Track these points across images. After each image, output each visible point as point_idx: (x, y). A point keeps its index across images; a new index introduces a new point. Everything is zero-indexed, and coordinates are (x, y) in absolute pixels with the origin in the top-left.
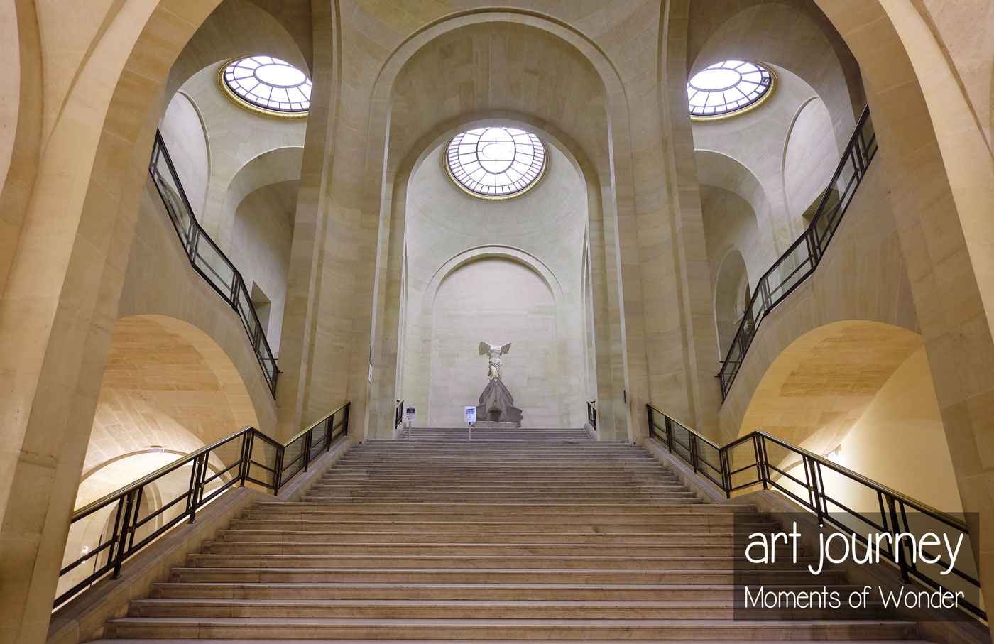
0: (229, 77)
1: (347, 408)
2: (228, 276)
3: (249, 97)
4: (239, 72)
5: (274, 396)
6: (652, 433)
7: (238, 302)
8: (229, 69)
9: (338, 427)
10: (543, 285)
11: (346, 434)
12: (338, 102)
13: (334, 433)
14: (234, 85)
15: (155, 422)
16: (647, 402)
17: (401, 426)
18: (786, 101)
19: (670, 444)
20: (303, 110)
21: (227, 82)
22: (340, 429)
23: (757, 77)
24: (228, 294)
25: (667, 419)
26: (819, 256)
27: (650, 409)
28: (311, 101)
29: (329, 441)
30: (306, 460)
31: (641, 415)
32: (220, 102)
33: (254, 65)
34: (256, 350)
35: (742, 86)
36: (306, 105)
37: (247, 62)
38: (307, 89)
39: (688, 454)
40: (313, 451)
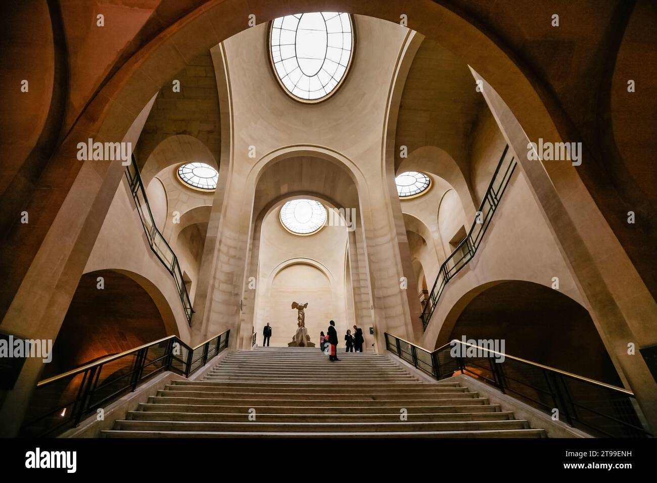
0: (180, 172)
1: (228, 332)
2: (170, 257)
3: (189, 182)
4: (185, 170)
5: (190, 324)
6: (388, 348)
7: (174, 271)
8: (181, 169)
9: (223, 343)
10: (325, 277)
11: (227, 347)
12: (231, 182)
13: (221, 346)
14: (182, 176)
15: (125, 337)
16: (386, 331)
17: (255, 345)
18: (438, 191)
19: (400, 353)
20: (214, 189)
21: (179, 175)
22: (224, 343)
23: (424, 180)
24: (169, 266)
25: (398, 340)
26: (474, 250)
27: (386, 335)
28: (217, 184)
29: (218, 350)
30: (205, 360)
31: (382, 338)
32: (175, 184)
33: (193, 167)
34: (182, 300)
35: (417, 184)
36: (215, 187)
37: (189, 166)
38: (216, 179)
39: (410, 358)
40: (209, 355)
